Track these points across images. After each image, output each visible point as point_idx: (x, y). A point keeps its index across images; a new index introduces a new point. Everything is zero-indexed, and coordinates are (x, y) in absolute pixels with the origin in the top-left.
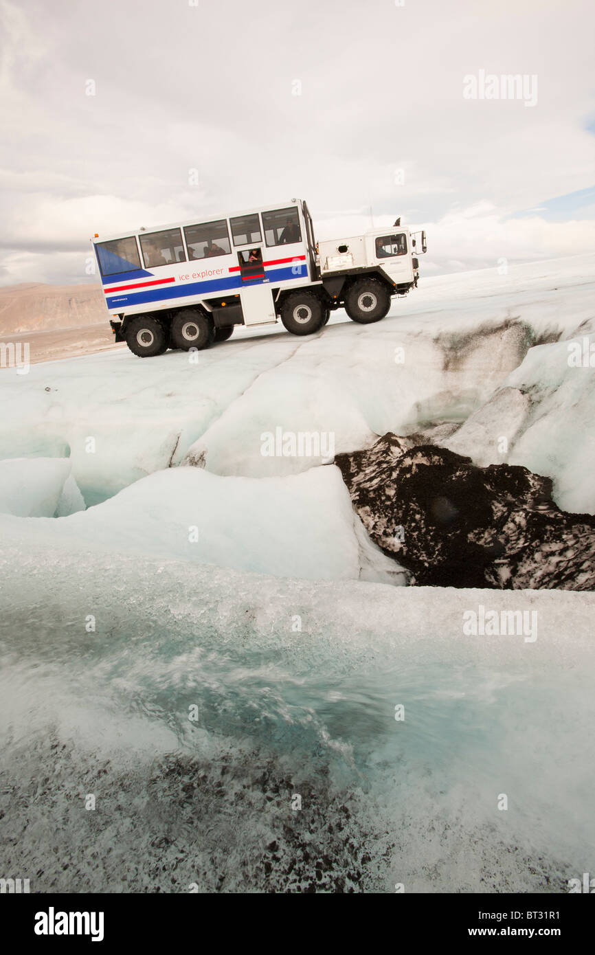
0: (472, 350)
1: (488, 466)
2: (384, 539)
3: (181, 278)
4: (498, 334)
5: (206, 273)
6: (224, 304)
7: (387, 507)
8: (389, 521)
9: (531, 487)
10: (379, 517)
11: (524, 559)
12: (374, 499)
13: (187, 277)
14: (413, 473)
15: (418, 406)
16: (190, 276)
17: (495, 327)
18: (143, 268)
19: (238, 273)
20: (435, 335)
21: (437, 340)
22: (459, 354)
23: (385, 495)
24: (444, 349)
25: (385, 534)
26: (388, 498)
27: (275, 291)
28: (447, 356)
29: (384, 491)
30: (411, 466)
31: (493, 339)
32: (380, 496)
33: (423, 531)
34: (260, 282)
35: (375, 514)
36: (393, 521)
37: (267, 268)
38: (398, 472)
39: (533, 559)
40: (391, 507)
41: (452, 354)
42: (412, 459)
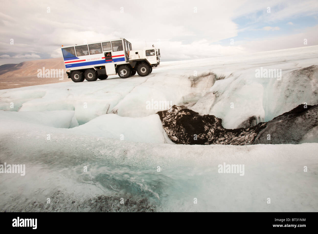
0: (200, 81)
1: (203, 115)
2: (172, 137)
3: (88, 60)
4: (207, 76)
5: (95, 59)
6: (100, 68)
7: (173, 127)
8: (174, 131)
9: (215, 121)
10: (171, 130)
11: (213, 142)
12: (169, 125)
13: (89, 59)
14: (181, 117)
15: (183, 97)
16: (90, 59)
17: (206, 75)
18: (76, 56)
19: (104, 59)
20: (189, 77)
21: (189, 78)
22: (195, 82)
23: (173, 123)
24: (191, 81)
25: (173, 135)
26: (174, 124)
27: (115, 65)
28: (192, 83)
29: (173, 122)
30: (181, 115)
31: (206, 78)
32: (171, 124)
33: (184, 134)
34: (111, 62)
35: (169, 129)
36: (175, 131)
37: (113, 58)
38: (177, 117)
39: (216, 142)
40: (174, 127)
41: (193, 82)
42: (181, 113)
